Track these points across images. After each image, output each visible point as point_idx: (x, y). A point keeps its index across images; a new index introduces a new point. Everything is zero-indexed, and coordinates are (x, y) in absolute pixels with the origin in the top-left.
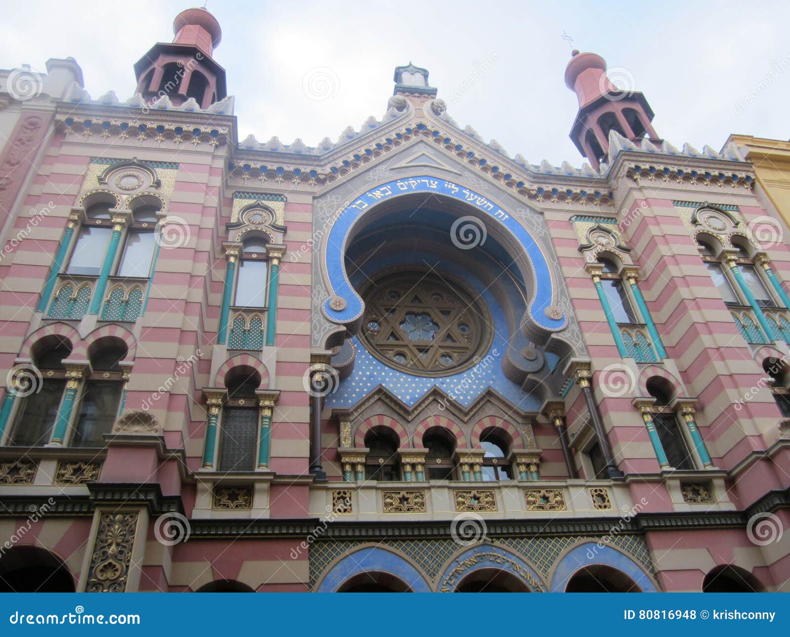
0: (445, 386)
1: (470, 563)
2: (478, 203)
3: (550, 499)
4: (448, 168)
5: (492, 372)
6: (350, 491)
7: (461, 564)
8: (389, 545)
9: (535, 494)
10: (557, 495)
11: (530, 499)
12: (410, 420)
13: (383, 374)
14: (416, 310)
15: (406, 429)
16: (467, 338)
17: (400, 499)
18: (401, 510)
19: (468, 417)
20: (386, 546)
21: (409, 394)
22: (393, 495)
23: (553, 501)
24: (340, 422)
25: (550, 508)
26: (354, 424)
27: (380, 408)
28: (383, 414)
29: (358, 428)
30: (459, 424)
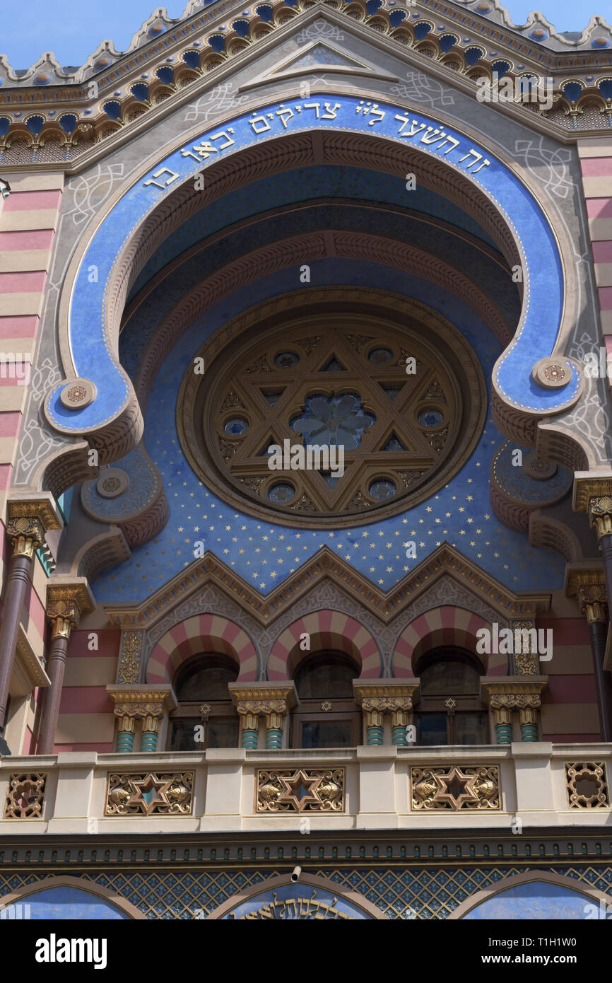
0: (356, 546)
2: (425, 140)
3: (467, 787)
4: (370, 68)
5: (467, 509)
10: (487, 777)
11: (423, 785)
12: (266, 623)
13: (228, 528)
14: (327, 387)
15: (258, 642)
16: (433, 438)
18: (140, 811)
19: (395, 611)
20: (92, 883)
21: (275, 567)
23: (472, 791)
24: (122, 633)
25: (464, 806)
26: (150, 637)
27: (209, 599)
28: (212, 612)
29: (157, 643)
30: (371, 626)
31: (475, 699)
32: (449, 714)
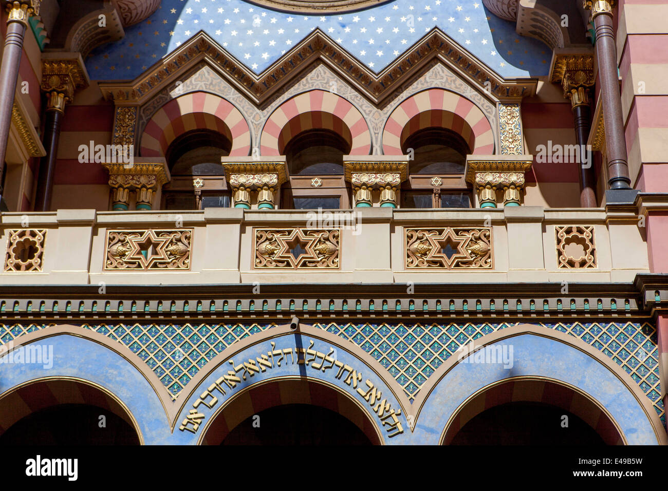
1: (256, 368)
3: (459, 247)
6: (44, 230)
7: (237, 369)
8: (99, 331)
9: (427, 235)
10: (479, 238)
11: (416, 246)
12: (260, 102)
17: (140, 245)
18: (139, 266)
20: (93, 332)
21: (266, 48)
22: (128, 238)
23: (464, 252)
24: (116, 108)
25: (457, 265)
26: (143, 113)
27: (202, 78)
28: (205, 90)
29: (150, 119)
30: (361, 106)
31: (460, 178)
32: (434, 191)
